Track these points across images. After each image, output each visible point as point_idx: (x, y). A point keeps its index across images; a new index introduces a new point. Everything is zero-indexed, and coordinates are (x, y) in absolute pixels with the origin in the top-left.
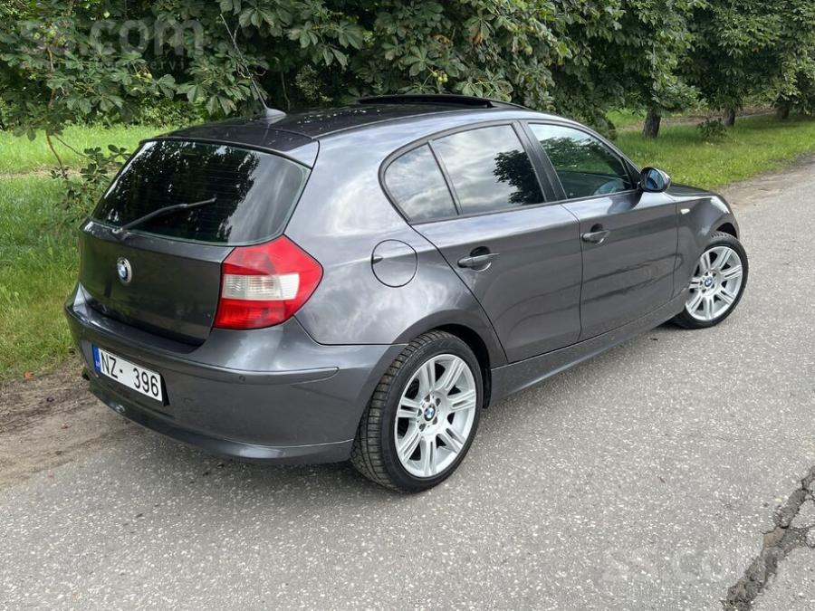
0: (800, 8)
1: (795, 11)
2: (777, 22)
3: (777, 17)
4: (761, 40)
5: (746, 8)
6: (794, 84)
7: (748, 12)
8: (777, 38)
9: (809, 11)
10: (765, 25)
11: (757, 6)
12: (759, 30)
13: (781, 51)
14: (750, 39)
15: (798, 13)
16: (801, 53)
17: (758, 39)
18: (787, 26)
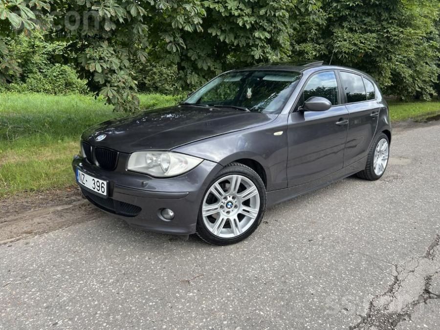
0: (389, 29)
1: (385, 31)
2: (374, 38)
3: (374, 35)
4: (362, 49)
5: (354, 29)
6: (390, 78)
7: (356, 31)
8: (373, 48)
9: (394, 31)
10: (366, 39)
11: (361, 27)
12: (361, 43)
13: (378, 56)
14: (354, 48)
15: (387, 32)
16: (391, 59)
17: (359, 48)
18: (380, 41)
